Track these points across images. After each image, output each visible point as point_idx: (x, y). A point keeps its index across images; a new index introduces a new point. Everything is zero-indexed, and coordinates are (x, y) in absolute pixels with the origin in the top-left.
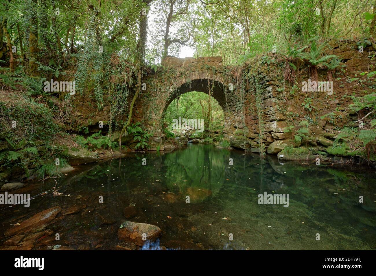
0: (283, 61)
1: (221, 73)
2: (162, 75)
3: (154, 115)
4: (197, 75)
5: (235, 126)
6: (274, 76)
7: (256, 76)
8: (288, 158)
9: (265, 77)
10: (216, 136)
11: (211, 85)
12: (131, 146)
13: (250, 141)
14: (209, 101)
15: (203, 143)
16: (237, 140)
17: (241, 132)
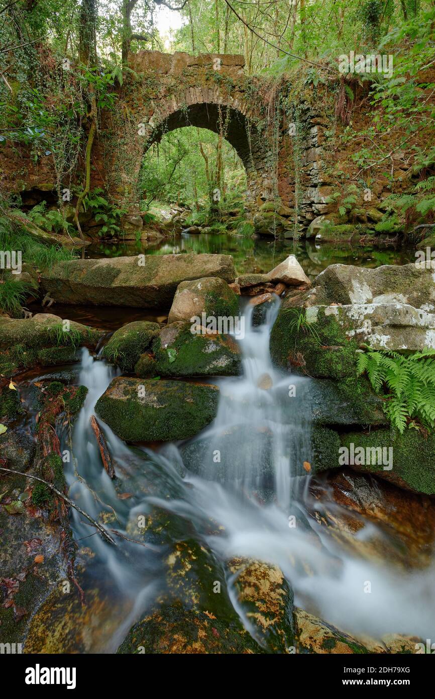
0: (337, 82)
1: (241, 92)
2: (132, 91)
3: (124, 175)
4: (198, 94)
5: (263, 197)
6: (322, 109)
7: (297, 106)
8: (326, 238)
9: (308, 109)
10: (232, 221)
11: (224, 118)
12: (90, 231)
13: (284, 221)
14: (218, 148)
15: (209, 233)
16: (264, 221)
17: (271, 206)
